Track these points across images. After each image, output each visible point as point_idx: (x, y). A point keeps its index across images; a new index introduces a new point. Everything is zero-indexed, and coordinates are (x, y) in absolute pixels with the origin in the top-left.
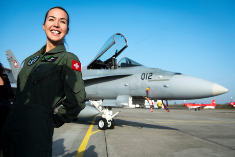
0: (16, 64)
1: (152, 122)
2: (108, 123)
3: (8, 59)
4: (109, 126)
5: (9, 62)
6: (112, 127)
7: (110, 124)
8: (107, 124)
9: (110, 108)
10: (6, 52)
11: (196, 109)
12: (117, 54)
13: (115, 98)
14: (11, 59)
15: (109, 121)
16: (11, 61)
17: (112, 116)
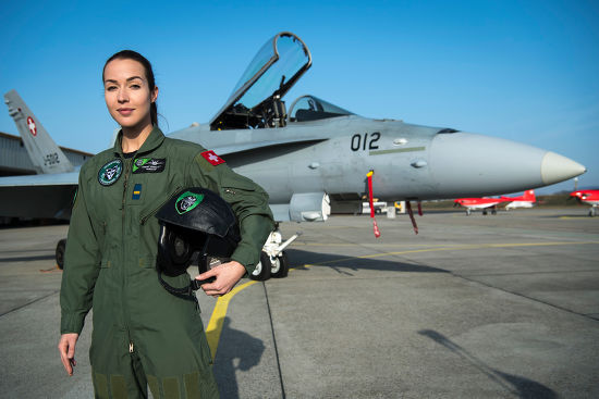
0: (32, 126)
1: (380, 251)
2: (273, 262)
3: (13, 115)
4: (274, 271)
5: (16, 120)
6: (282, 273)
7: (276, 264)
8: (271, 266)
10: (6, 96)
11: (484, 212)
12: (284, 89)
13: (287, 201)
14: (19, 115)
15: (274, 258)
16: (19, 119)
17: (280, 245)
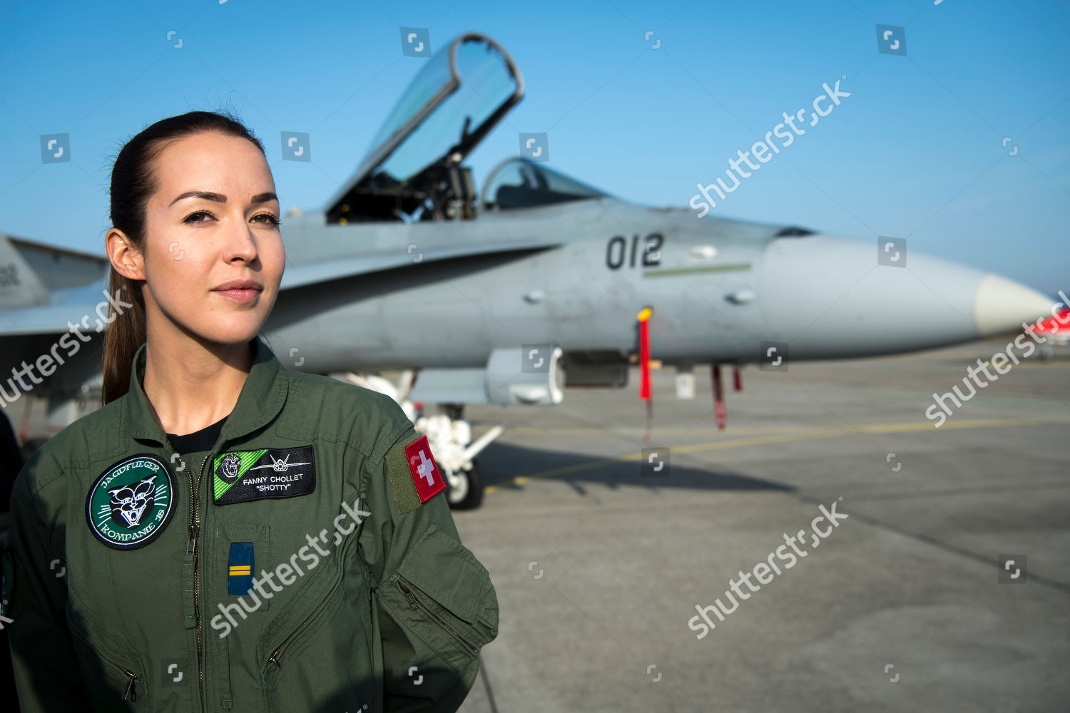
2: (454, 481)
4: (456, 497)
6: (471, 503)
7: (459, 486)
12: (469, 142)
13: (480, 362)
15: (455, 474)
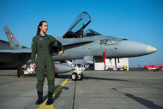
0: (11, 36)
3: (6, 33)
5: (7, 34)
9: (79, 66)
10: (4, 27)
12: (84, 27)
13: (83, 58)
14: (8, 33)
15: (79, 75)
16: (8, 34)
17: (81, 71)
